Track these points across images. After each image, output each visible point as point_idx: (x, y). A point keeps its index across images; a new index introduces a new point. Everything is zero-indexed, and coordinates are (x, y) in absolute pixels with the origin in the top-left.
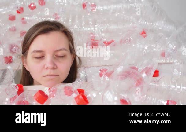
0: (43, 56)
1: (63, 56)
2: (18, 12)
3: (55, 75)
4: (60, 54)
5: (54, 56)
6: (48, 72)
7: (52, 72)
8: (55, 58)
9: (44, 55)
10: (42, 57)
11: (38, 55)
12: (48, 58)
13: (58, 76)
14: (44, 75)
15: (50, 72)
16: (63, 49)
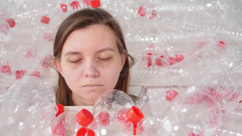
0: (81, 60)
1: (109, 59)
4: (103, 55)
5: (96, 59)
6: (87, 81)
7: (94, 81)
8: (97, 61)
9: (82, 57)
10: (79, 61)
11: (74, 58)
12: (88, 61)
13: (102, 85)
14: (84, 85)
15: (91, 81)
16: (107, 49)
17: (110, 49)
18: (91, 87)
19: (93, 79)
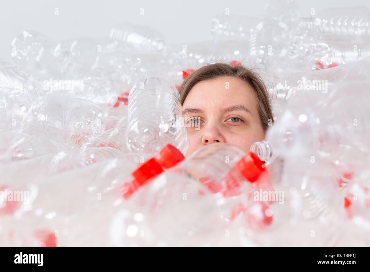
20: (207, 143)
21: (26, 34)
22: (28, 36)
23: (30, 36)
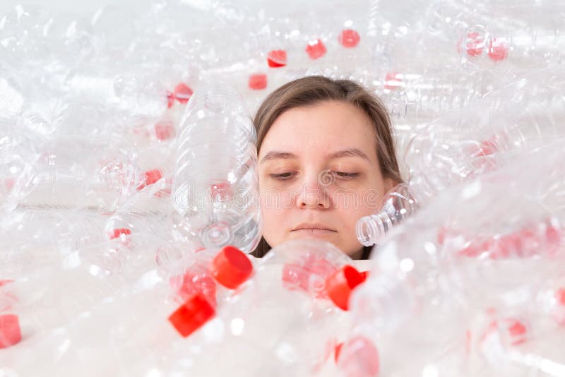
0: (296, 173)
1: (355, 175)
2: (273, 64)
3: (326, 229)
4: (342, 164)
7: (317, 218)
10: (288, 176)
11: (281, 166)
12: (309, 175)
13: (336, 231)
14: (294, 227)
15: (311, 218)
16: (352, 151)
17: (358, 153)
18: (310, 231)
19: (316, 213)
20: (304, 207)
21: (20, 10)
22: (23, 15)
23: (27, 14)
